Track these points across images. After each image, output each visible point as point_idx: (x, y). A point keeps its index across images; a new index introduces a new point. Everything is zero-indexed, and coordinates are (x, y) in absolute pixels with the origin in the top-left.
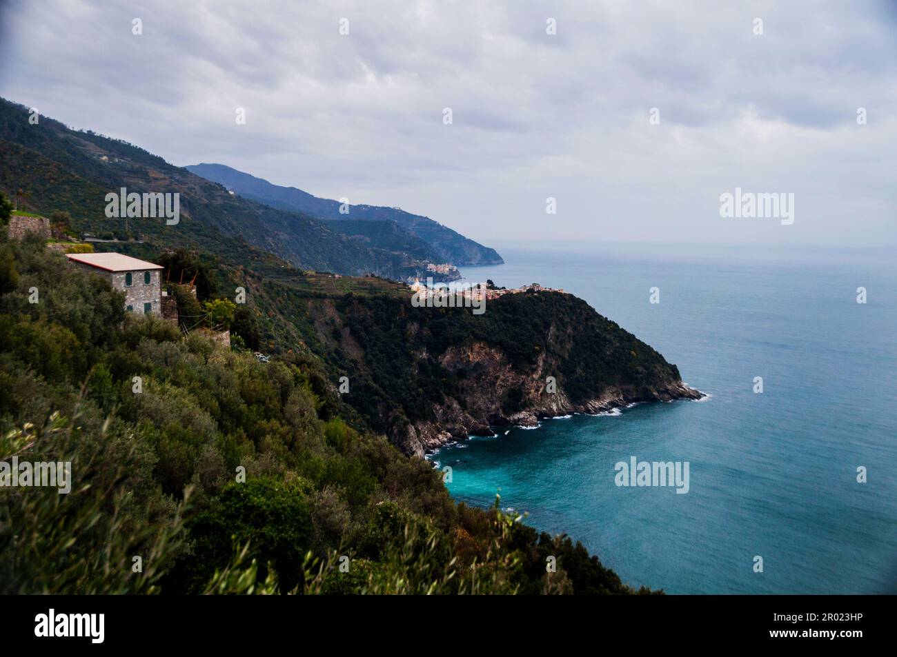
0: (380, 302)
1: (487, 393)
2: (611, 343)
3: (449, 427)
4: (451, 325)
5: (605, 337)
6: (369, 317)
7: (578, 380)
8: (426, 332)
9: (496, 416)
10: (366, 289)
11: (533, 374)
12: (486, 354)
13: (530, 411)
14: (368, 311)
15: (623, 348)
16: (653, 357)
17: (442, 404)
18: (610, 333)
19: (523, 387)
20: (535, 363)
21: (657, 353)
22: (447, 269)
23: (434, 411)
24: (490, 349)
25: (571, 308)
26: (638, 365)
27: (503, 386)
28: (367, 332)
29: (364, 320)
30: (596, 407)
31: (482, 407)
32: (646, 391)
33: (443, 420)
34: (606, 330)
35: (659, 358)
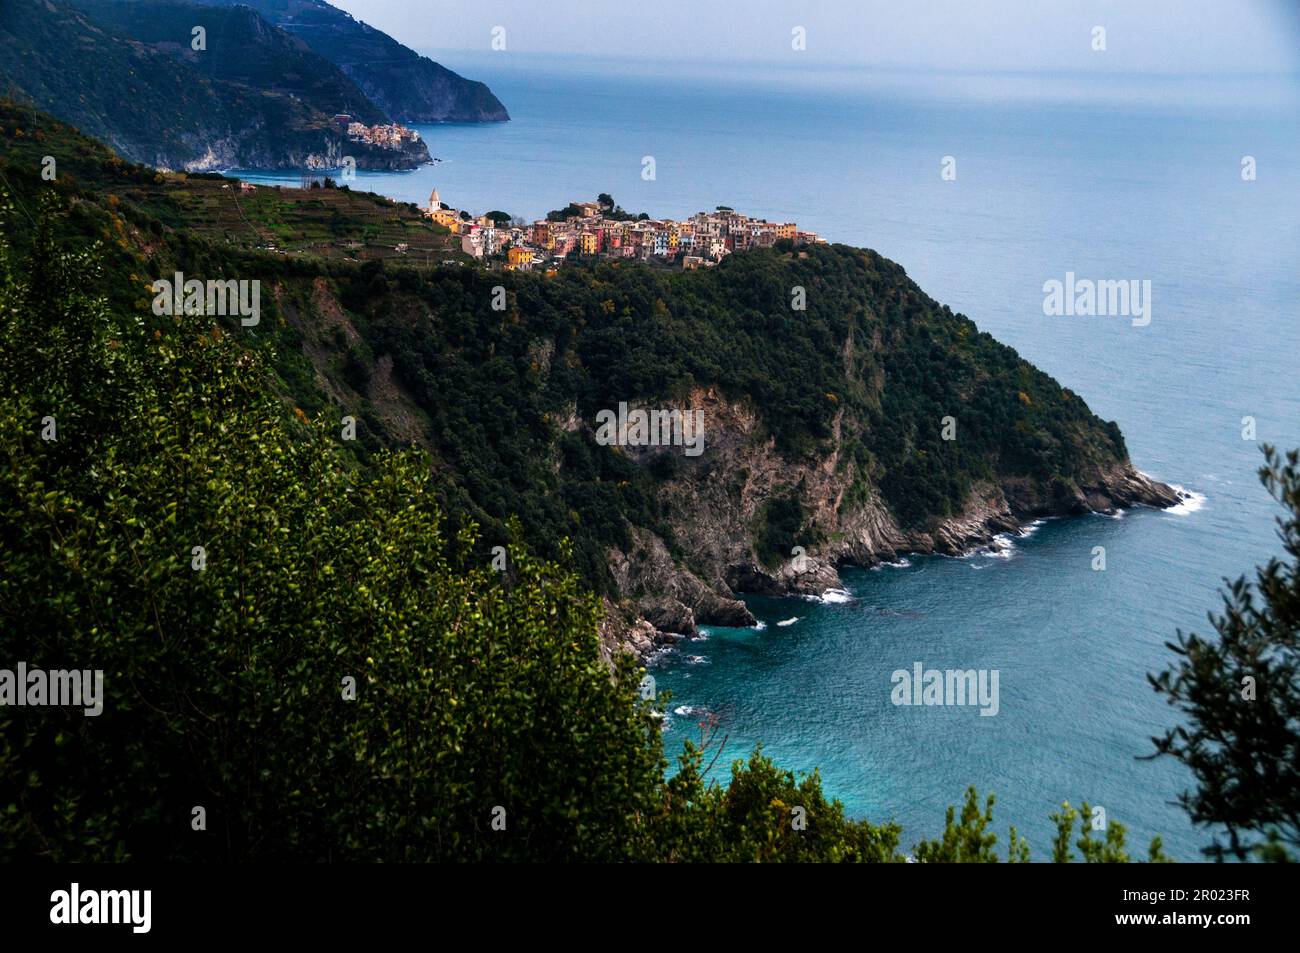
0: (458, 285)
1: (722, 513)
2: (970, 373)
3: (647, 606)
4: (634, 343)
5: (955, 357)
6: (431, 325)
7: (911, 469)
8: (571, 359)
9: (744, 570)
11: (823, 461)
12: (718, 415)
13: (819, 555)
14: (427, 310)
15: (998, 385)
16: (1067, 404)
17: (626, 546)
18: (963, 348)
19: (801, 495)
20: (827, 434)
21: (1070, 393)
22: (397, 137)
23: (611, 567)
24: (730, 403)
25: (876, 287)
26: (1037, 428)
27: (757, 494)
28: (432, 366)
29: (419, 334)
30: (960, 535)
31: (715, 550)
32: (1060, 490)
33: (632, 589)
34: (954, 339)
35: (1073, 407)
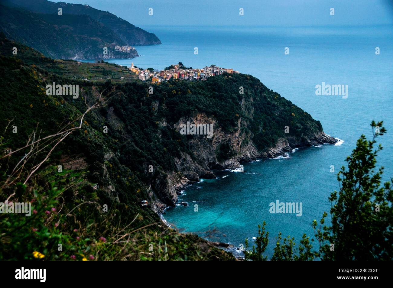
1: (207, 148)
2: (278, 108)
3: (186, 173)
4: (181, 102)
5: (274, 104)
6: (125, 98)
7: (261, 135)
8: (164, 107)
9: (214, 163)
10: (100, 72)
11: (235, 133)
12: (205, 121)
13: (235, 159)
14: (123, 94)
15: (286, 111)
16: (305, 116)
17: (180, 158)
18: (276, 101)
19: (229, 143)
20: (236, 125)
21: (306, 113)
23: (175, 163)
24: (208, 117)
25: (251, 85)
26: (297, 123)
27: (217, 142)
28: (125, 109)
30: (275, 152)
31: (205, 158)
32: (303, 140)
33: (181, 169)
34: (274, 99)
35: (308, 117)
